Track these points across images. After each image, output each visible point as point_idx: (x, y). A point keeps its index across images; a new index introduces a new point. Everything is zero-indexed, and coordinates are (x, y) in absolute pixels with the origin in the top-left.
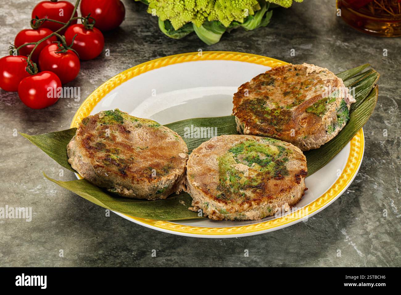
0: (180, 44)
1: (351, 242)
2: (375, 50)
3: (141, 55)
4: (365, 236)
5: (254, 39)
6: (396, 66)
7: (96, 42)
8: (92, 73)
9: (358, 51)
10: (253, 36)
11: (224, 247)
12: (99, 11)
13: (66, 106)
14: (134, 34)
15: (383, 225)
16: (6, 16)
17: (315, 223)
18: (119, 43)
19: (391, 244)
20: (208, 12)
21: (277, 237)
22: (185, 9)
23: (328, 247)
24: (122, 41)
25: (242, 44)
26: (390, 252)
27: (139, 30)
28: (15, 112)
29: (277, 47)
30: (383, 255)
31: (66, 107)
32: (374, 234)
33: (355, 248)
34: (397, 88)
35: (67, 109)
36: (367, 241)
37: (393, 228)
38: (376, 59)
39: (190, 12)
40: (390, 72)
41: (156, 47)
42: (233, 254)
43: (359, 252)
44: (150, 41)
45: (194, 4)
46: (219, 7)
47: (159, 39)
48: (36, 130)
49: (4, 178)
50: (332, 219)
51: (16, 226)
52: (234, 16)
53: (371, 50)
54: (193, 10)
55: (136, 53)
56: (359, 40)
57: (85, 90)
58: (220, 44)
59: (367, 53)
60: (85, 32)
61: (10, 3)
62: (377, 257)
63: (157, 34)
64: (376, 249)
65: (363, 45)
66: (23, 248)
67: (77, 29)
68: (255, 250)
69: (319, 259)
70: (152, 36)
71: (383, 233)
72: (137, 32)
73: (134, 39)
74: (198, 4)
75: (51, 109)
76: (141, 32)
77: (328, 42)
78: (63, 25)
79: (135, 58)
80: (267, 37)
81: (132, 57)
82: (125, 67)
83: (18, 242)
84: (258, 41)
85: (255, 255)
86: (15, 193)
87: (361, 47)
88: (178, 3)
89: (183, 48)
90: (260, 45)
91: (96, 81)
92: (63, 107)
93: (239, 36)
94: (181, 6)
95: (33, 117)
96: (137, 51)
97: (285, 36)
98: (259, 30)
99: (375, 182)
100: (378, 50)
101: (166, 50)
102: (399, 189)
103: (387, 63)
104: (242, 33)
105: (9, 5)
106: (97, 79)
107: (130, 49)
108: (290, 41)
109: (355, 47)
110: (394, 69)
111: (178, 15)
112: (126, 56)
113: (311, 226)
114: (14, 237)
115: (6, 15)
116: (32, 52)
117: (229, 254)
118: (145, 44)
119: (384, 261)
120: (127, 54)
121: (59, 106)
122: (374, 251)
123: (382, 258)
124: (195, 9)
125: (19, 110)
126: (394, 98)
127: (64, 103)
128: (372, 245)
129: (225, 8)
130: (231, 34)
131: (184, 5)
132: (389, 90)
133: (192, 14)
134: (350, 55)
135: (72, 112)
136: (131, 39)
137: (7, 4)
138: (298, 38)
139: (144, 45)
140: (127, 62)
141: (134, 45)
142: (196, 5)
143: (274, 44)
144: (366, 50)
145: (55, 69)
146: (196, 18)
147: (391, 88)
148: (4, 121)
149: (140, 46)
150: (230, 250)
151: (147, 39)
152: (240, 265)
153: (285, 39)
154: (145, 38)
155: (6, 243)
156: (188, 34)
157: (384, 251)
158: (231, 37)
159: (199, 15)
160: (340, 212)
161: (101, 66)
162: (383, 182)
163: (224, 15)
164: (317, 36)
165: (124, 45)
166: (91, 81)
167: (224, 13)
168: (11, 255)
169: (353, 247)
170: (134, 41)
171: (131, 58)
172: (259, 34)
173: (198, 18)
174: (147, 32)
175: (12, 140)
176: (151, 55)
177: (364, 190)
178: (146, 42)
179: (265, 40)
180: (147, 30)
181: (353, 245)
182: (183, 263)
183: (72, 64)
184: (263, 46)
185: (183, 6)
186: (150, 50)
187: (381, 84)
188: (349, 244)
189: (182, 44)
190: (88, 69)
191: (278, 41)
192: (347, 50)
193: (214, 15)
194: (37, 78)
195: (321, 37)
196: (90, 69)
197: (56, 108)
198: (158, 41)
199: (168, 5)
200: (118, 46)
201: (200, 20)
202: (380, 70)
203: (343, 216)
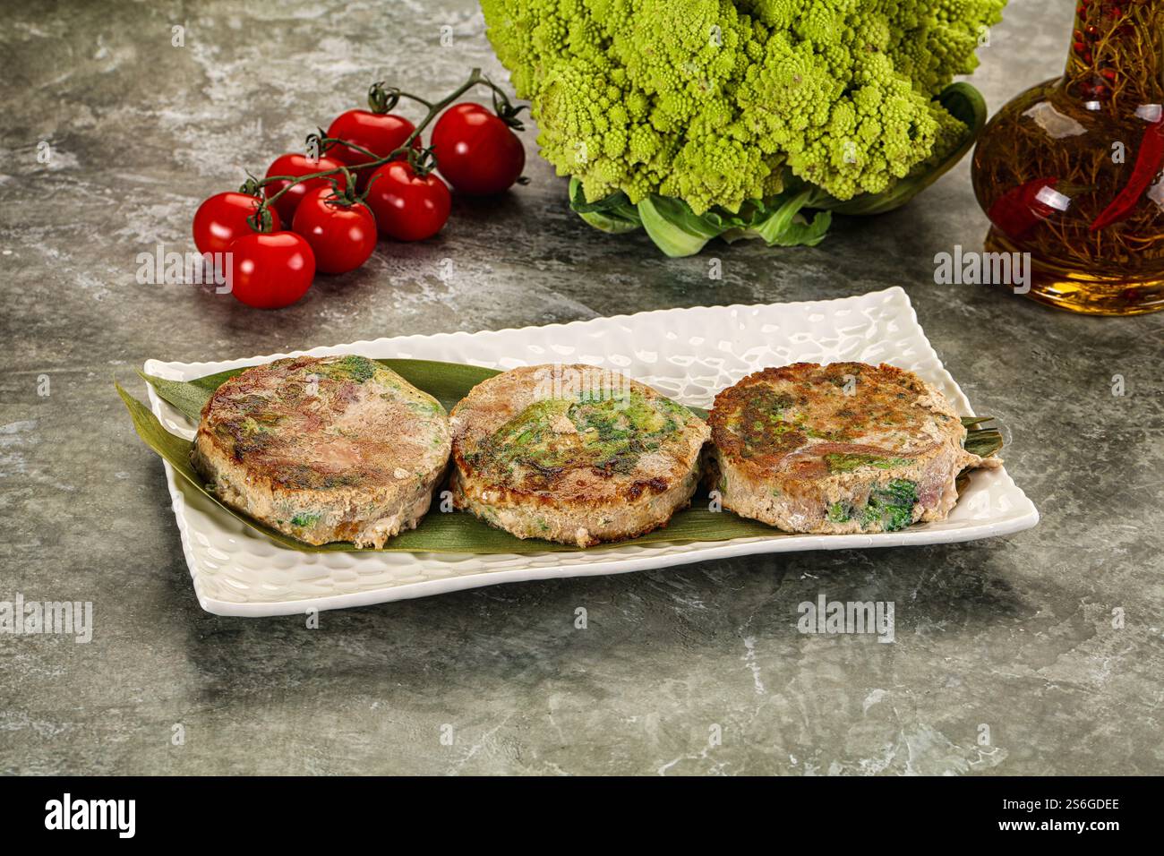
0: (614, 246)
1: (754, 664)
2: (1028, 330)
3: (520, 252)
4: (790, 660)
5: (776, 264)
6: (1056, 368)
7: (429, 204)
8: (404, 265)
9: (988, 326)
10: (777, 259)
11: (483, 619)
12: (462, 148)
13: (318, 314)
14: (532, 212)
15: (841, 648)
16: (292, 138)
17: (700, 614)
18: (491, 222)
19: (838, 685)
20: (661, 175)
21: (604, 625)
22: (603, 155)
23: (699, 661)
24: (499, 220)
25: (744, 269)
26: (828, 699)
27: (546, 207)
28: (211, 306)
29: (815, 288)
30: (809, 704)
31: (315, 315)
32: (811, 660)
33: (756, 675)
34: (1031, 409)
35: (316, 318)
36: (787, 669)
37: (860, 659)
38: (1021, 348)
39: (615, 165)
40: (1036, 376)
41: (561, 242)
42: (495, 634)
43: (757, 683)
44: (555, 229)
45: (623, 145)
46: (681, 165)
47: (576, 229)
48: (234, 343)
49: (119, 414)
50: (739, 617)
51: (93, 500)
52: (710, 192)
53: (1018, 330)
54: (621, 161)
55: (514, 247)
56: (1005, 307)
57: (370, 292)
58: (697, 261)
59: (1008, 334)
60: (411, 179)
61: (312, 116)
62: (793, 700)
63: (576, 220)
64: (798, 687)
65: (1007, 318)
66: (85, 541)
67: (398, 172)
68: (545, 637)
69: (666, 680)
70: (565, 222)
71: (833, 663)
72: (539, 209)
73: (526, 222)
74: (631, 148)
75: (284, 313)
76: (548, 211)
77: (933, 298)
78: (374, 160)
79: (506, 255)
80: (807, 266)
81: (502, 252)
82: (474, 267)
83: (80, 527)
84: (781, 269)
85: (540, 645)
86: (125, 444)
87: (1000, 321)
88: (590, 139)
89: (617, 254)
90: (781, 277)
91: (404, 281)
92: (310, 314)
93: (747, 254)
94: (593, 146)
95: (241, 321)
96: (519, 243)
97: (845, 271)
98: (797, 251)
99: (872, 568)
100: (1035, 332)
101: (578, 251)
102: (918, 592)
103: (1040, 360)
104: (757, 249)
105: (312, 119)
106: (405, 278)
107: (506, 237)
108: (849, 281)
109: (988, 317)
110: (1047, 374)
111: (590, 165)
112: (490, 248)
113: (687, 618)
114: (78, 518)
115: (295, 135)
116: (278, 194)
117: (486, 633)
118: (542, 233)
119: (804, 713)
120: (494, 246)
121: (303, 311)
122: (793, 692)
123: (803, 706)
124: (626, 158)
125: (221, 304)
126: (1012, 427)
127: (316, 308)
128: (794, 679)
129: (691, 168)
130: (732, 248)
131: (602, 146)
132: (1011, 409)
133: (620, 169)
134: (968, 329)
135: (323, 326)
136: (519, 221)
137: (305, 115)
138: (872, 279)
139: (539, 235)
140: (485, 258)
141: (518, 231)
142: (627, 150)
143: (813, 281)
144: (1008, 328)
145: (318, 235)
146: (631, 183)
147: (1017, 407)
148: (180, 318)
149: (528, 236)
150: (493, 628)
151: (553, 225)
152: (497, 656)
153: (843, 277)
154: (547, 225)
155: (58, 525)
156: (635, 226)
157: (813, 695)
158: (729, 254)
159: (638, 177)
160: (764, 606)
161: (428, 257)
162: (891, 572)
163: (690, 185)
164: (916, 283)
165: (498, 229)
166: (393, 280)
167: (691, 182)
168: (54, 548)
169: (753, 673)
170: (523, 225)
171: (498, 254)
172: (791, 258)
173: (635, 183)
174: (561, 213)
175: (175, 352)
176: (542, 254)
177: (841, 578)
178: (547, 231)
179: (798, 271)
180: (563, 210)
181: (754, 669)
182: (384, 630)
183: (356, 234)
184: (787, 281)
185: (597, 146)
186: (545, 246)
187: (1001, 394)
188: (747, 665)
189: (618, 246)
190: (400, 257)
191: (823, 276)
192: (966, 319)
193: (673, 183)
194: (266, 240)
195: (922, 286)
196: (404, 257)
197: (295, 313)
198: (573, 232)
199: (566, 138)
200: (484, 228)
201: (640, 188)
202: (1017, 369)
203: (766, 615)
